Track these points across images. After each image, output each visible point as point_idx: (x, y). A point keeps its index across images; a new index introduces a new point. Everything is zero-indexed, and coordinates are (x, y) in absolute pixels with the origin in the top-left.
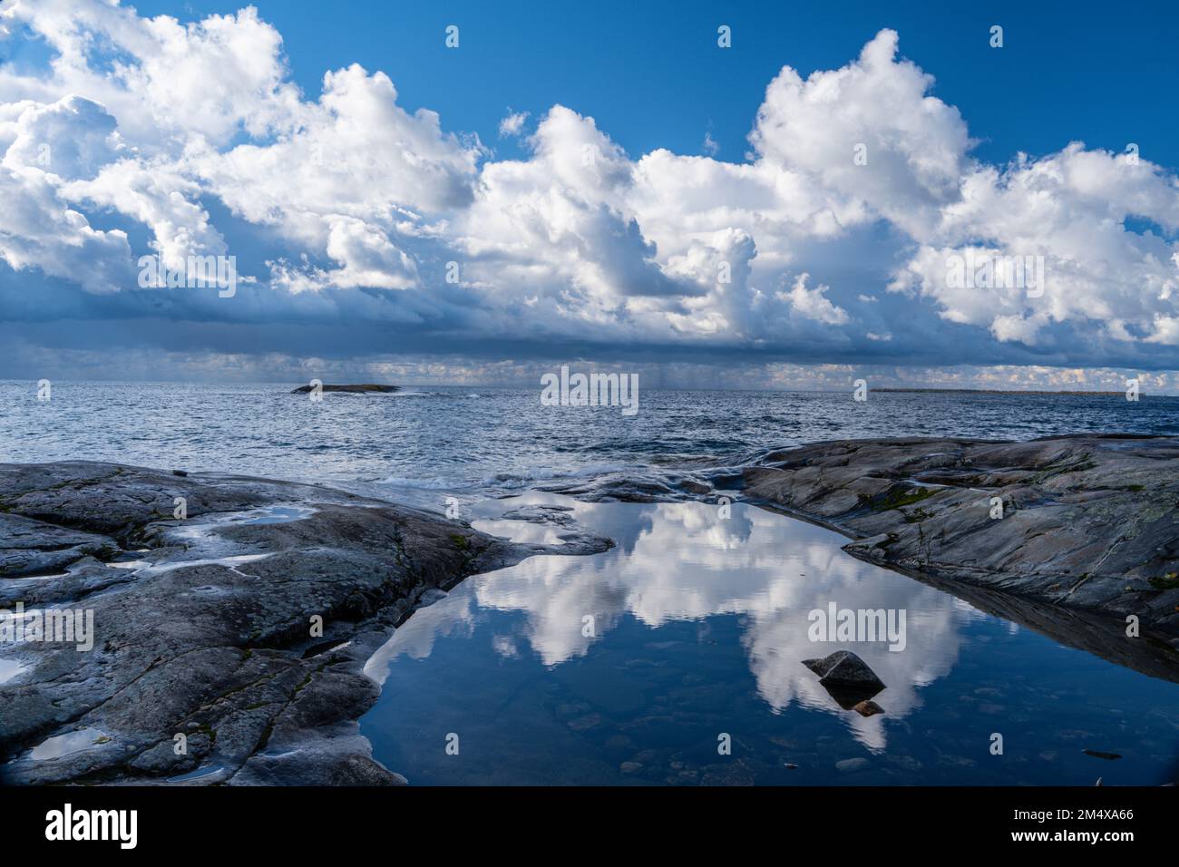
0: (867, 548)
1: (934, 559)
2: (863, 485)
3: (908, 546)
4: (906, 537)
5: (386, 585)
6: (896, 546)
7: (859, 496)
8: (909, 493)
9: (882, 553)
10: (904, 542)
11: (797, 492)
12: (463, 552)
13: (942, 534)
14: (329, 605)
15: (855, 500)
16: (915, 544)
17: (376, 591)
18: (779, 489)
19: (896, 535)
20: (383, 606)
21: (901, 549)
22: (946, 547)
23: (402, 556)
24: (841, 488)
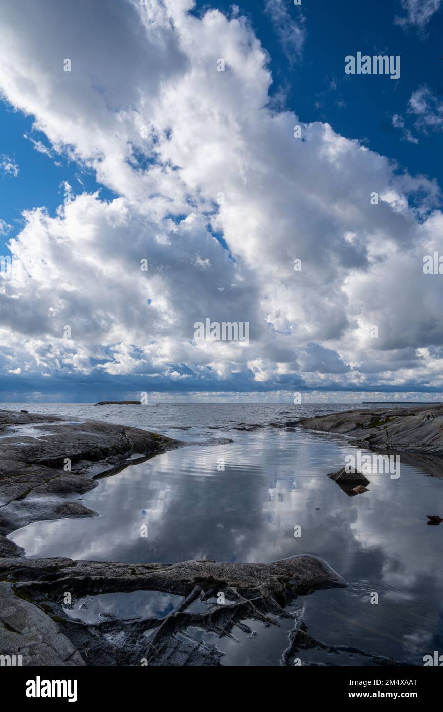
0: (360, 441)
1: (395, 443)
2: (358, 419)
3: (381, 439)
4: (380, 435)
5: (113, 448)
6: (375, 439)
7: (356, 424)
8: (380, 421)
9: (368, 442)
10: (378, 437)
11: (326, 425)
12: (157, 441)
13: (398, 432)
14: (81, 452)
15: (354, 425)
16: (384, 437)
17: (106, 449)
18: (317, 424)
19: (375, 435)
20: (110, 456)
21: (378, 441)
22: (400, 437)
23: (124, 438)
24: (347, 421)
